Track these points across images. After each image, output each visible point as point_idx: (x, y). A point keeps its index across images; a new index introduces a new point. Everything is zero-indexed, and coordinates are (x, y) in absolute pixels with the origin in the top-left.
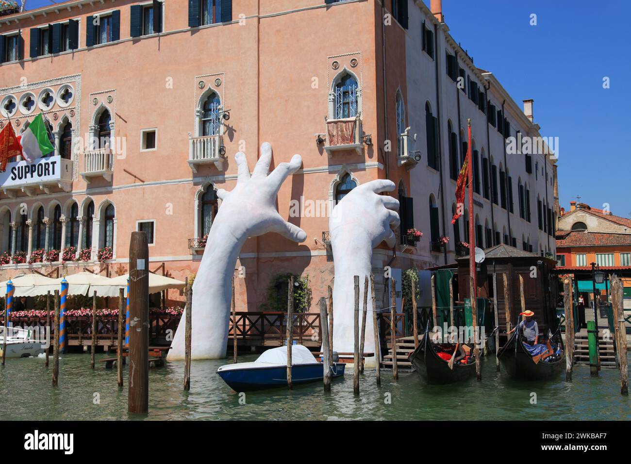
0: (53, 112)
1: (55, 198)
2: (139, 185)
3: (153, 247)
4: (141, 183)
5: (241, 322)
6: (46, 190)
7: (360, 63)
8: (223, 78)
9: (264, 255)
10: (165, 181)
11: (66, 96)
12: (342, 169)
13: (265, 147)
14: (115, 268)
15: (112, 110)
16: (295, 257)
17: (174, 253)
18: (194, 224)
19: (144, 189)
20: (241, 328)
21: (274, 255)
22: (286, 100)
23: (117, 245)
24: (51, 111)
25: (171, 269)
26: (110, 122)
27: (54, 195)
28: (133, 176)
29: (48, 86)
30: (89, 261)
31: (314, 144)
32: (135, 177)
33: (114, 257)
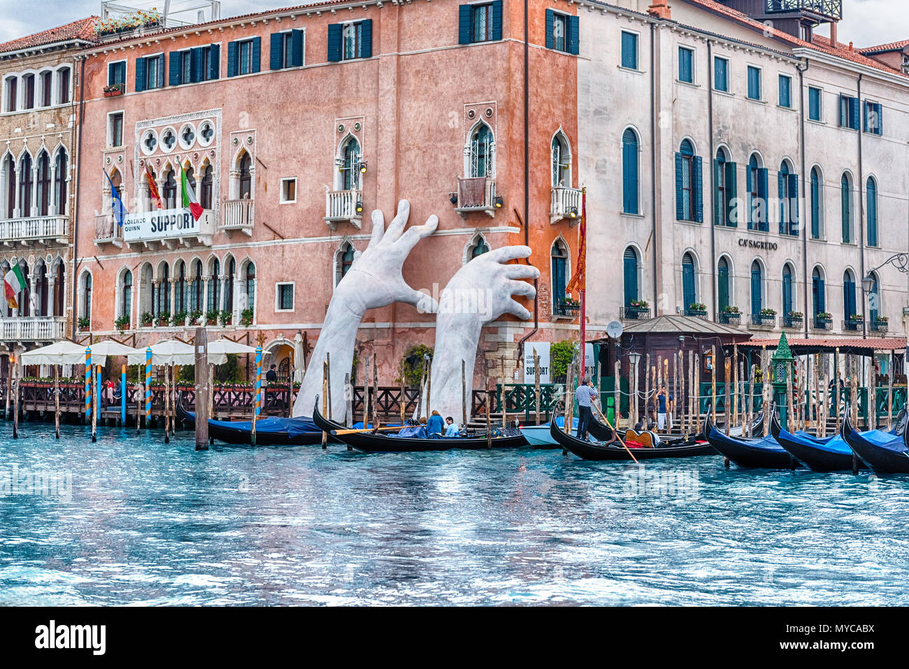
0: (193, 151)
1: (196, 253)
2: (278, 242)
3: (292, 313)
4: (281, 240)
5: (383, 399)
6: (187, 244)
7: (495, 114)
8: (363, 123)
9: (400, 325)
10: (304, 238)
11: (207, 132)
12: (476, 232)
13: (403, 204)
14: (256, 335)
15: (253, 153)
16: (428, 328)
17: (313, 321)
18: (332, 288)
19: (283, 247)
20: (384, 404)
21: (408, 325)
22: (424, 152)
26: (251, 167)
27: (194, 250)
28: (272, 230)
29: (189, 121)
30: (231, 326)
31: (448, 203)
32: (275, 232)
33: (255, 322)
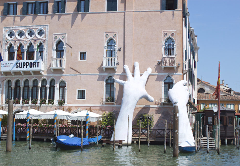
0: (34, 40)
2: (78, 75)
3: (85, 100)
4: (80, 74)
7: (176, 34)
8: (117, 34)
10: (90, 74)
11: (41, 33)
12: (168, 75)
14: (67, 108)
15: (65, 42)
17: (94, 103)
18: (103, 92)
19: (80, 76)
22: (145, 46)
23: (67, 99)
24: (33, 39)
25: (93, 110)
26: (64, 47)
27: (34, 76)
29: (31, 28)
30: (54, 105)
32: (76, 71)
33: (66, 103)
